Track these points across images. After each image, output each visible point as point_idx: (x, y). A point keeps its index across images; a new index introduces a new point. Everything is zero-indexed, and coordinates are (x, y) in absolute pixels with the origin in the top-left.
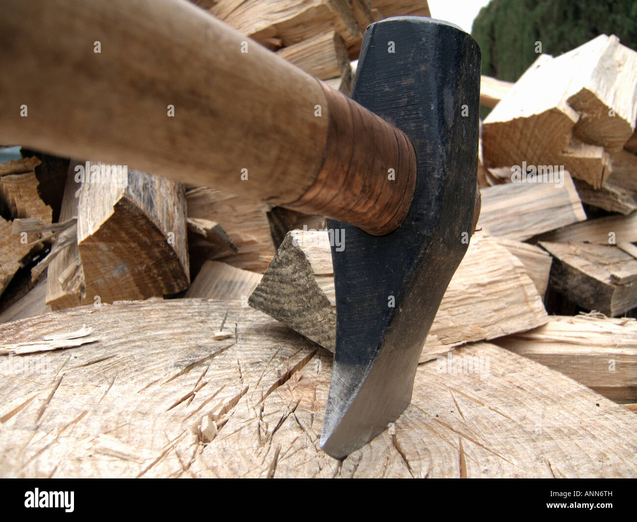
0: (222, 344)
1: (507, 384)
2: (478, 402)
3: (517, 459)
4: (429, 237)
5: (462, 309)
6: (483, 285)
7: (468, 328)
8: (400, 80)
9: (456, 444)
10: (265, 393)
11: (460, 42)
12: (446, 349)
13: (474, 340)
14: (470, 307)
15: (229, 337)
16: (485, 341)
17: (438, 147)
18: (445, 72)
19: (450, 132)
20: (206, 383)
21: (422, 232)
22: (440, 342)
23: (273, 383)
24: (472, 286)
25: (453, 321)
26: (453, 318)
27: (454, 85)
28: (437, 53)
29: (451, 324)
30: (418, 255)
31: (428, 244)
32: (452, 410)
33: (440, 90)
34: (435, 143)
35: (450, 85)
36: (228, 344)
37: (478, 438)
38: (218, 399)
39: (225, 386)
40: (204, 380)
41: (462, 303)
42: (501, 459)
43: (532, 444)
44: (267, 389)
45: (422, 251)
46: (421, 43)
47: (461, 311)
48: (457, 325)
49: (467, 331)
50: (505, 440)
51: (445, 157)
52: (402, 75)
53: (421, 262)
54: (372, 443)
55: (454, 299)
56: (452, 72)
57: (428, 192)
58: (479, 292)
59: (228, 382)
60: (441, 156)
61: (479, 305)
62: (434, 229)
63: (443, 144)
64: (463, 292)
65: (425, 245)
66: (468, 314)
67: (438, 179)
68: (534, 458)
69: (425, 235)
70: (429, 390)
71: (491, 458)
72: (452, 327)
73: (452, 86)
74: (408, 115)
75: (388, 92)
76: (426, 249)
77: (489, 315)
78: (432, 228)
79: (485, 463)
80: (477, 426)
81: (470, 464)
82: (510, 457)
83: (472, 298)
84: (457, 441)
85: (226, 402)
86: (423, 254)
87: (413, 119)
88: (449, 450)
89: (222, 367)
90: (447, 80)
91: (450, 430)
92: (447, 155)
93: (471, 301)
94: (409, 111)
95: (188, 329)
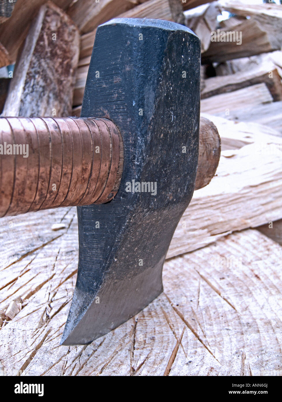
0: (56, 234)
1: (248, 272)
2: (217, 291)
3: (221, 351)
4: (132, 211)
5: (234, 207)
6: (256, 186)
7: (236, 221)
8: (112, 78)
9: (178, 335)
10: (64, 280)
11: (163, 40)
12: (213, 239)
13: (239, 229)
14: (240, 205)
15: (63, 228)
16: (251, 228)
17: (138, 139)
18: (146, 71)
19: (150, 124)
20: (29, 270)
21: (127, 207)
22: (209, 234)
23: (73, 270)
24: (245, 188)
25: (223, 217)
26: (224, 215)
27: (156, 81)
28: (140, 54)
29: (221, 220)
30: (125, 223)
31: (131, 216)
32: (192, 299)
33: (142, 87)
34: (136, 135)
35: (151, 82)
36: (60, 234)
37: (199, 328)
38: (29, 285)
39: (40, 273)
40: (28, 268)
41: (234, 202)
42: (207, 351)
43: (240, 336)
44: (67, 275)
45: (128, 221)
46: (126, 45)
47: (232, 209)
48: (226, 219)
49: (234, 223)
50: (219, 331)
51: (144, 147)
52: (114, 74)
53: (127, 228)
54: (116, 330)
55: (226, 200)
56: (153, 70)
57: (131, 175)
58: (251, 191)
59: (43, 270)
60: (140, 147)
61: (248, 202)
62: (135, 206)
63: (143, 136)
64: (236, 194)
65: (129, 216)
66: (238, 210)
67: (138, 165)
68: (234, 351)
69: (128, 209)
70: (184, 279)
71: (199, 350)
72: (221, 222)
73: (154, 82)
74: (118, 109)
75: (104, 88)
76: (130, 219)
77: (255, 209)
78: (134, 205)
79: (192, 355)
80: (204, 316)
81: (180, 355)
82: (214, 350)
83: (244, 197)
84: (181, 331)
85: (34, 288)
86: (128, 222)
87: (121, 113)
88: (170, 341)
89: (46, 256)
90: (149, 77)
91: (181, 320)
92: (146, 145)
93: (243, 199)
94: (118, 105)
95: (40, 221)
